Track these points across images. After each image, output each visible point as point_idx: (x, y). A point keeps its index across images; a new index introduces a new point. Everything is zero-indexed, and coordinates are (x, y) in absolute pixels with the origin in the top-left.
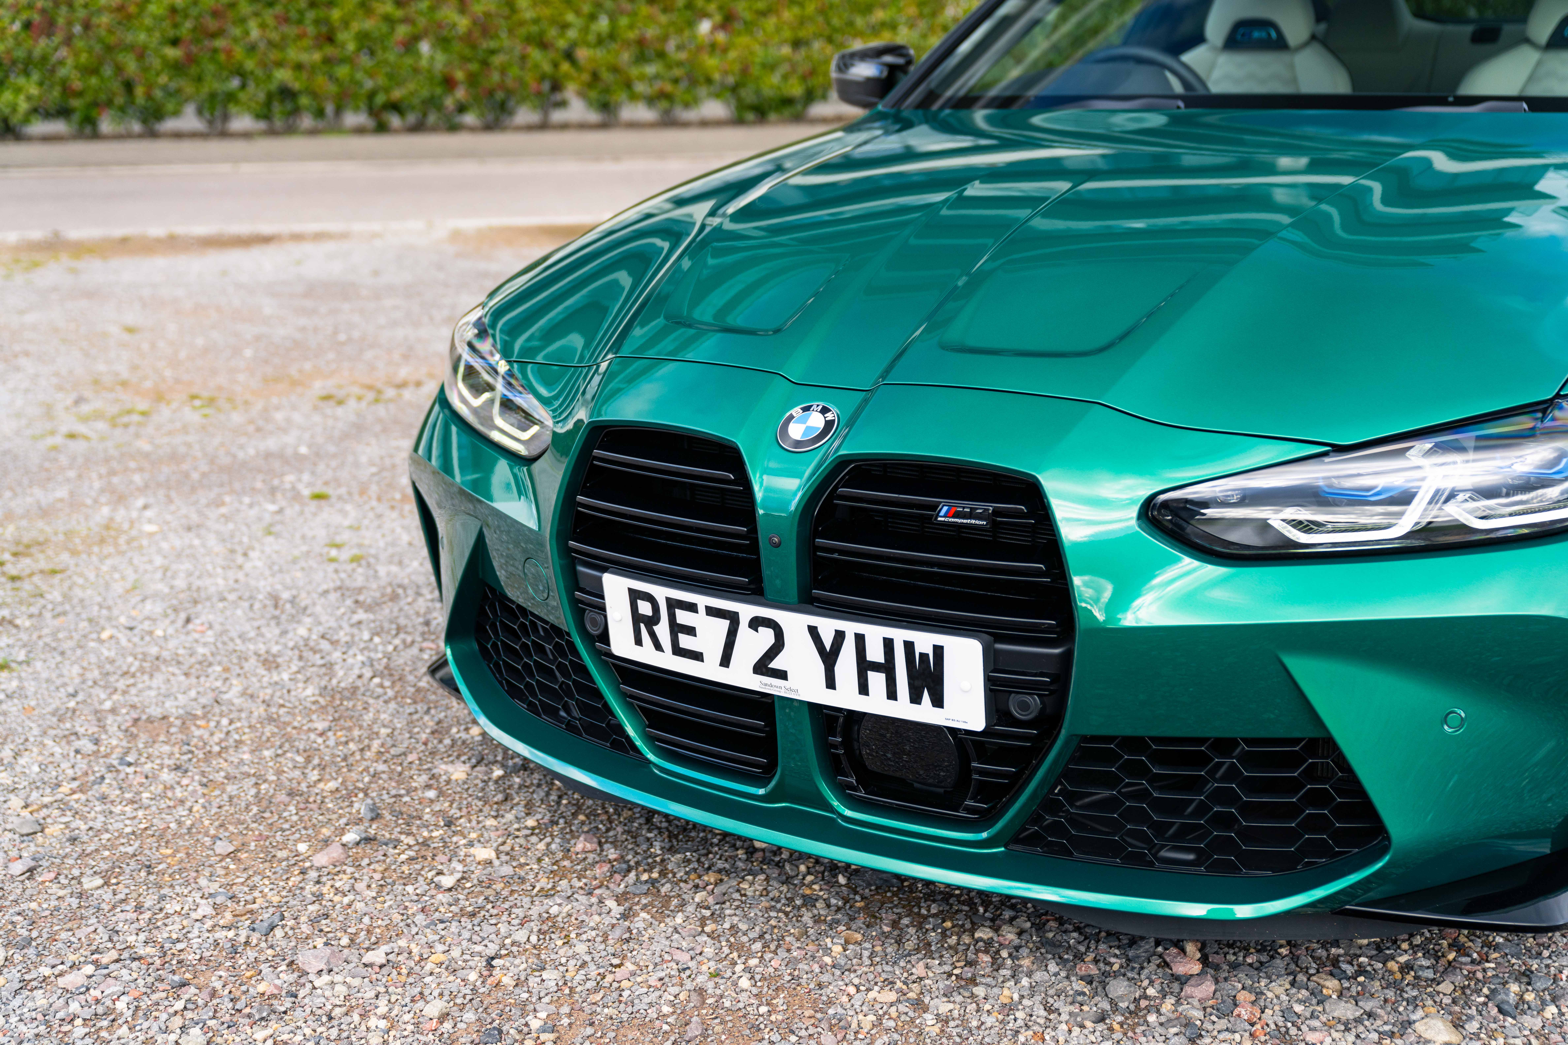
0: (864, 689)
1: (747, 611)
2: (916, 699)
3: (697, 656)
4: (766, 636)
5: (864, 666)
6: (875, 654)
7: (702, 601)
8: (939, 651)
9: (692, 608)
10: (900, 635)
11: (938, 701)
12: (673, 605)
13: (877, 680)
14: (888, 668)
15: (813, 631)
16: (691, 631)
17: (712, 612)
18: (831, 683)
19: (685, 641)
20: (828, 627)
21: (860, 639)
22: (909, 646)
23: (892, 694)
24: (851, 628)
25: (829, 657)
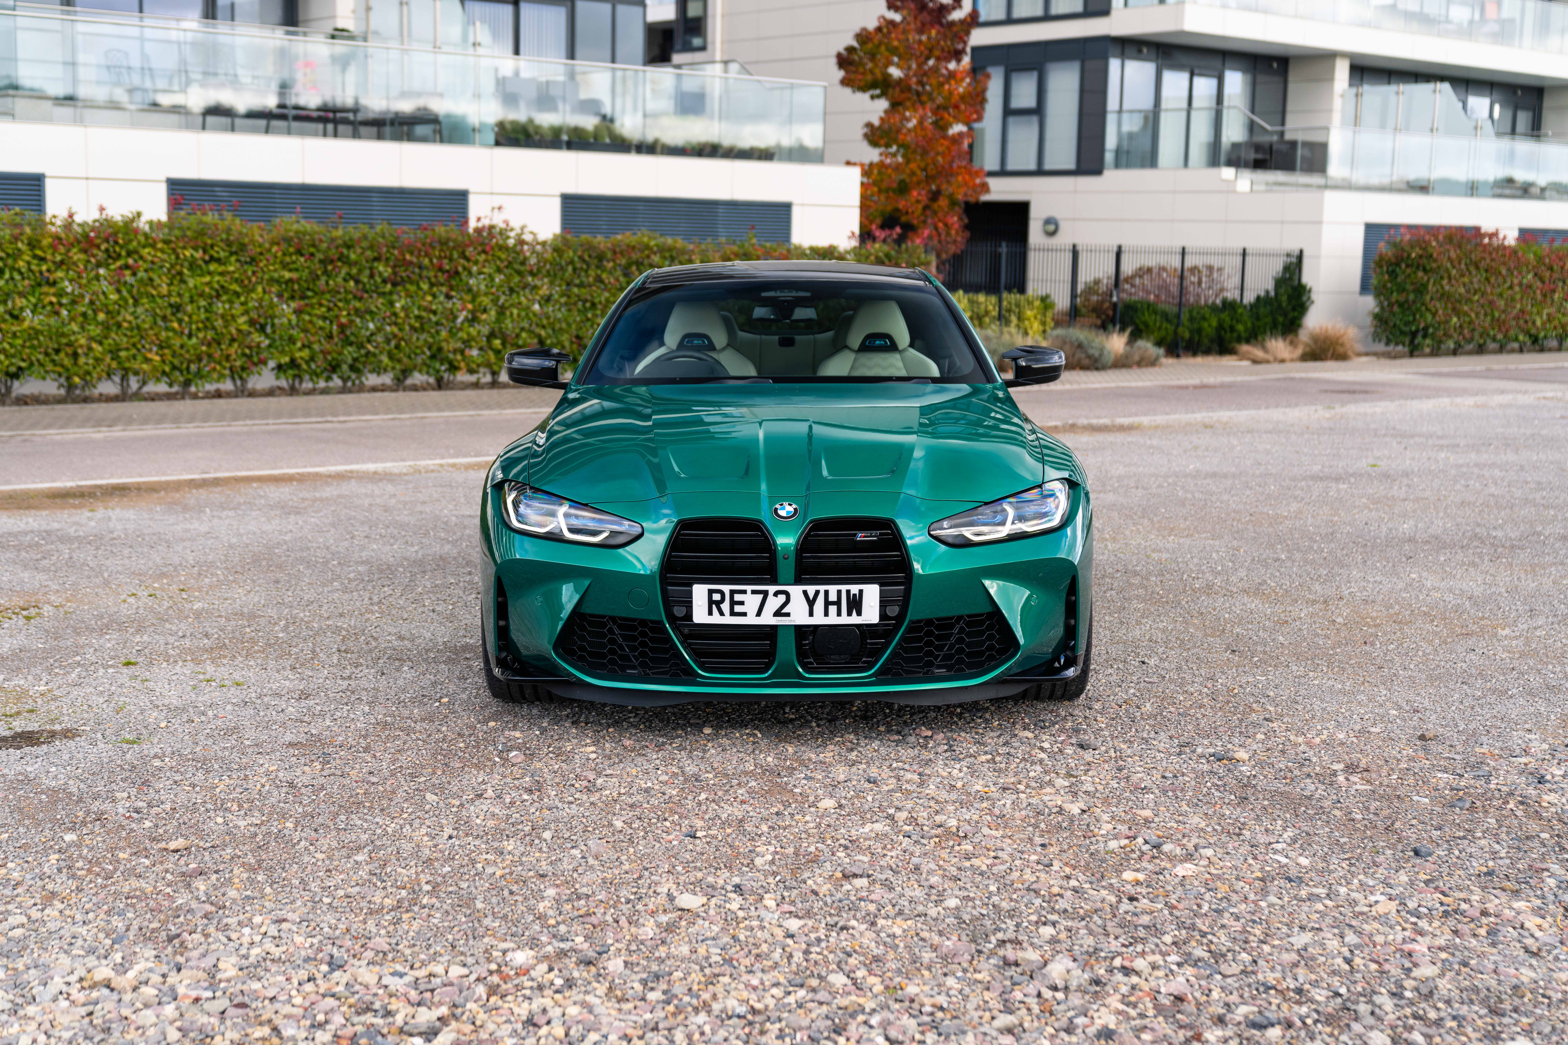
0: (826, 614)
1: (772, 589)
2: (849, 614)
3: (744, 614)
4: (782, 598)
5: (827, 603)
6: (833, 597)
7: (749, 588)
8: (861, 591)
9: (744, 592)
10: (844, 588)
11: (859, 613)
12: (733, 592)
13: (833, 609)
14: (838, 603)
15: (805, 593)
16: (742, 603)
17: (754, 592)
18: (811, 614)
19: (738, 608)
20: (811, 589)
21: (827, 593)
22: (848, 592)
23: (839, 614)
24: (822, 588)
25: (811, 603)
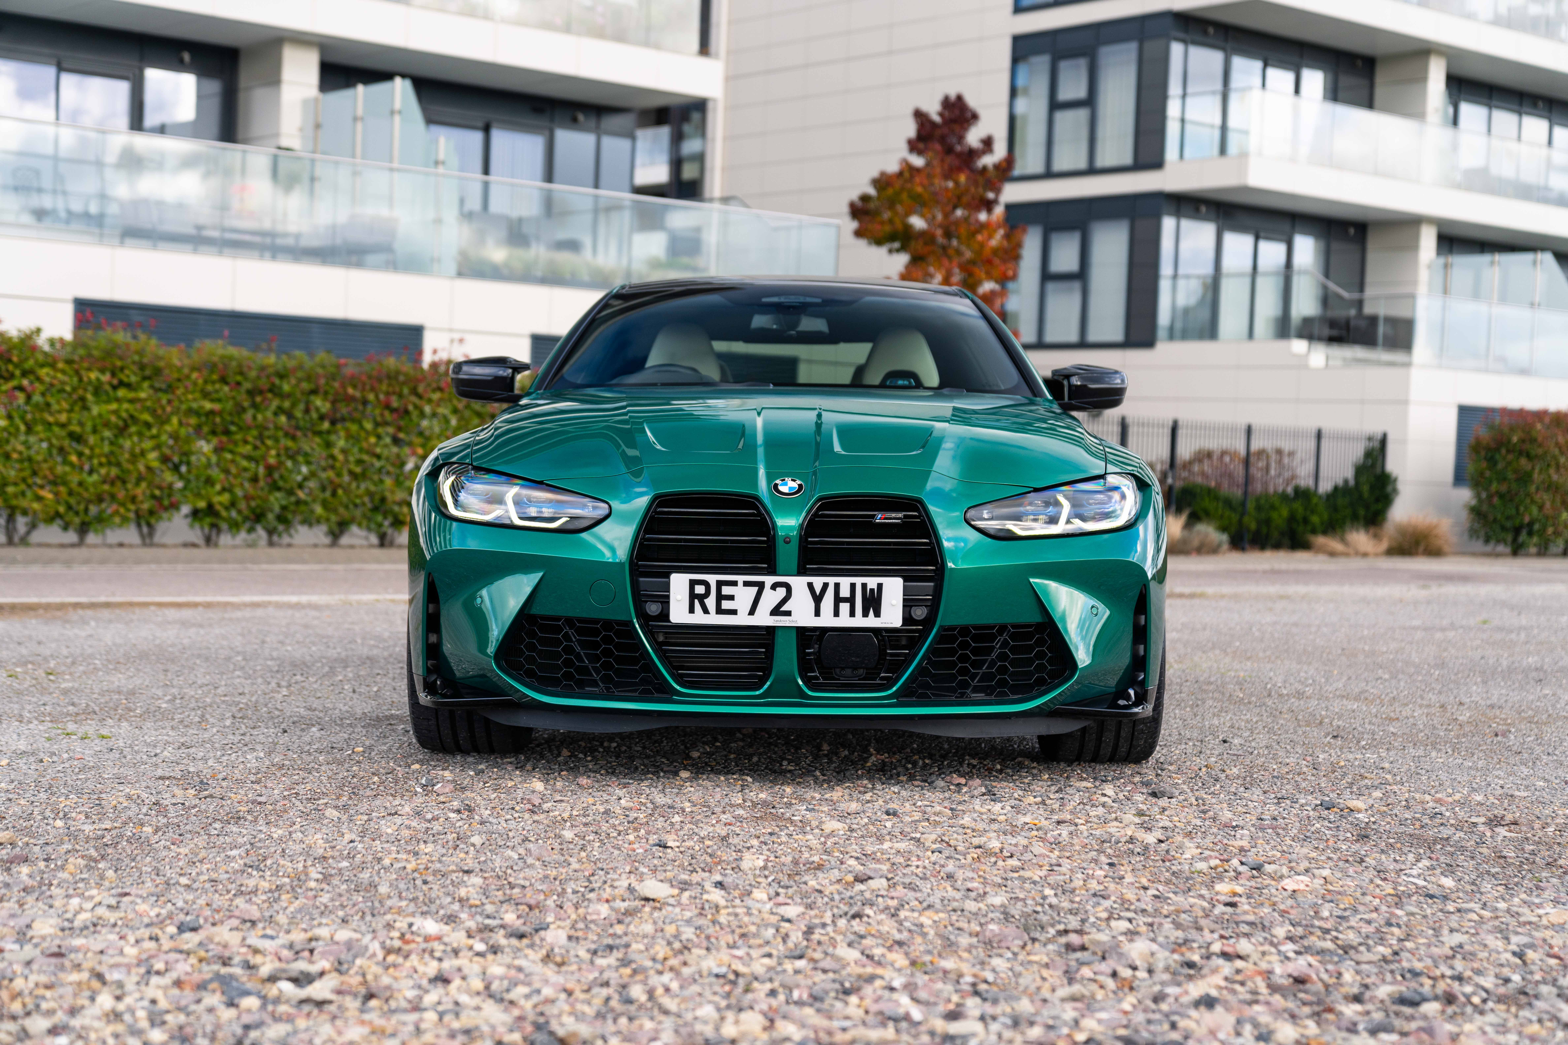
0: (836, 614)
1: (769, 580)
2: (865, 614)
3: (734, 612)
4: (781, 592)
5: (838, 600)
6: (845, 592)
7: (741, 579)
8: (880, 586)
9: (734, 583)
10: (859, 581)
11: (877, 614)
12: (720, 584)
13: (845, 607)
14: (851, 600)
15: (810, 586)
16: (731, 598)
17: (746, 584)
18: (817, 613)
19: (726, 605)
20: (818, 582)
21: (837, 586)
22: (864, 586)
23: (852, 614)
24: (832, 580)
25: (818, 599)
